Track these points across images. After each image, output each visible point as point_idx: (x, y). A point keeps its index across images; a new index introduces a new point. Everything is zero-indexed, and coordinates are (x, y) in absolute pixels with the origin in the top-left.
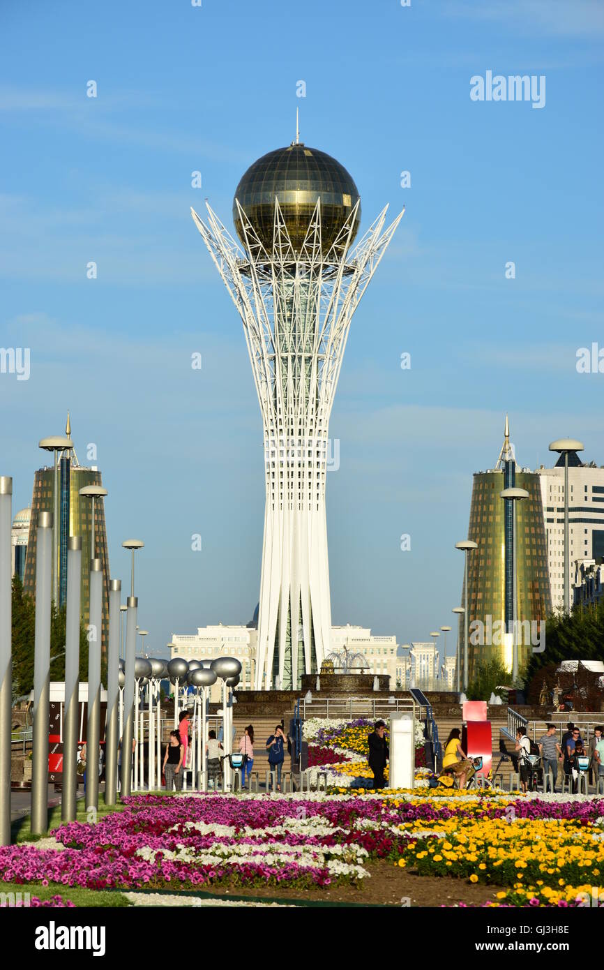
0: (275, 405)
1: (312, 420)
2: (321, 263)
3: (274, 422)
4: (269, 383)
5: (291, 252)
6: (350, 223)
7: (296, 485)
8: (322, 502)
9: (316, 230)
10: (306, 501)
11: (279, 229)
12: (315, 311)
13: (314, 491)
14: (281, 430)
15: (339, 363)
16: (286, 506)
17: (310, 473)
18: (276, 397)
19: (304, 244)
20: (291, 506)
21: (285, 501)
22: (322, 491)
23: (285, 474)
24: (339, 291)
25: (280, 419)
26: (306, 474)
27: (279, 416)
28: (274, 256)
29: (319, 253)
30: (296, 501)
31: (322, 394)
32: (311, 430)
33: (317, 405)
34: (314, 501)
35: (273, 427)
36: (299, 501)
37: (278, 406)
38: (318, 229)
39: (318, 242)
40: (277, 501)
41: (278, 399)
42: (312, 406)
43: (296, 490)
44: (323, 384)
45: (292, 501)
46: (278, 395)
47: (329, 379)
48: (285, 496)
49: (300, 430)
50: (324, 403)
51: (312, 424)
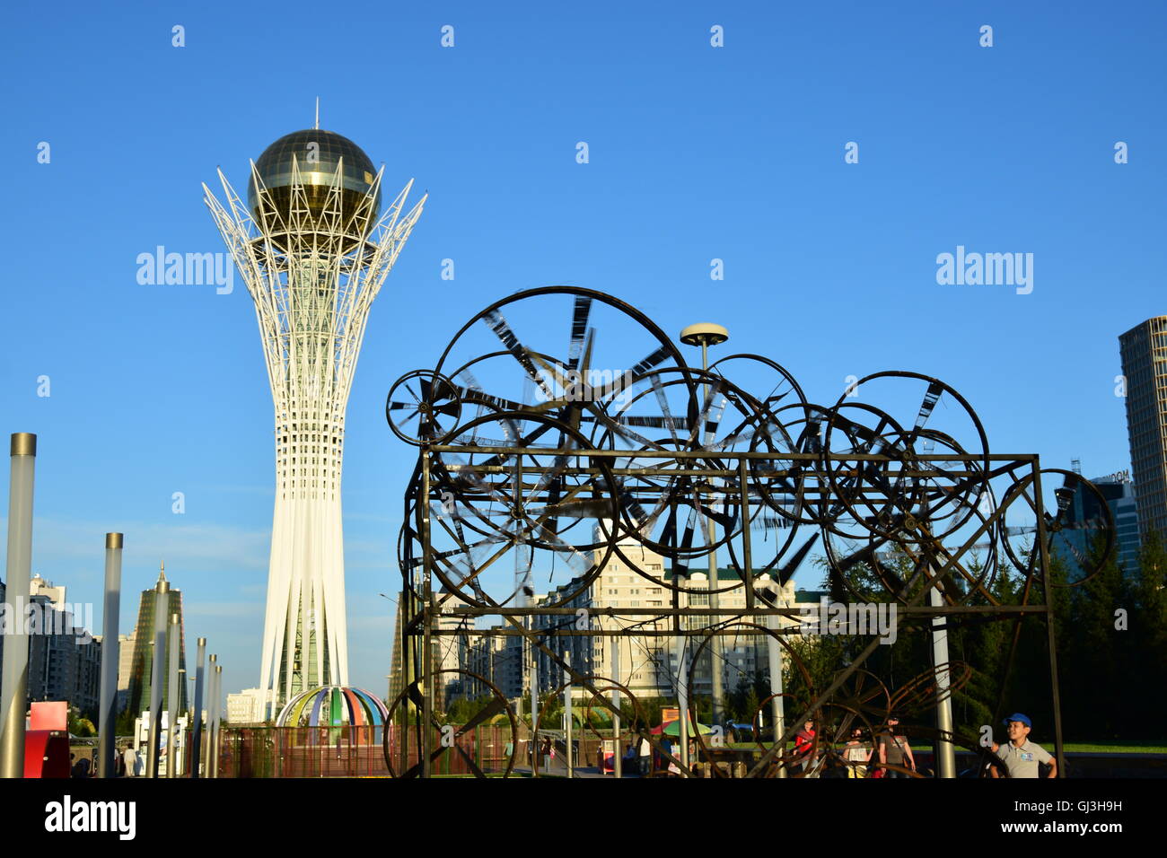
0: (289, 389)
1: (328, 404)
2: (342, 234)
3: (287, 405)
4: (282, 365)
5: (308, 220)
6: (372, 192)
7: (309, 472)
8: (337, 491)
9: (337, 195)
10: (320, 490)
11: (297, 193)
12: (333, 286)
13: (329, 479)
14: (294, 414)
15: (357, 345)
16: (298, 494)
17: (325, 459)
18: (289, 379)
19: (323, 212)
20: (303, 495)
21: (297, 489)
22: (338, 480)
23: (298, 461)
24: (359, 268)
25: (294, 403)
26: (321, 461)
27: (292, 399)
28: (290, 227)
29: (339, 225)
30: (309, 489)
31: (339, 376)
32: (327, 415)
33: (333, 390)
34: (329, 490)
35: (286, 412)
36: (313, 489)
37: (292, 388)
38: (339, 193)
39: (338, 210)
40: (288, 490)
41: (291, 381)
42: (328, 388)
43: (309, 478)
44: (340, 367)
45: (306, 489)
46: (292, 377)
47: (347, 363)
48: (298, 483)
49: (314, 414)
50: (341, 388)
51: (328, 408)
